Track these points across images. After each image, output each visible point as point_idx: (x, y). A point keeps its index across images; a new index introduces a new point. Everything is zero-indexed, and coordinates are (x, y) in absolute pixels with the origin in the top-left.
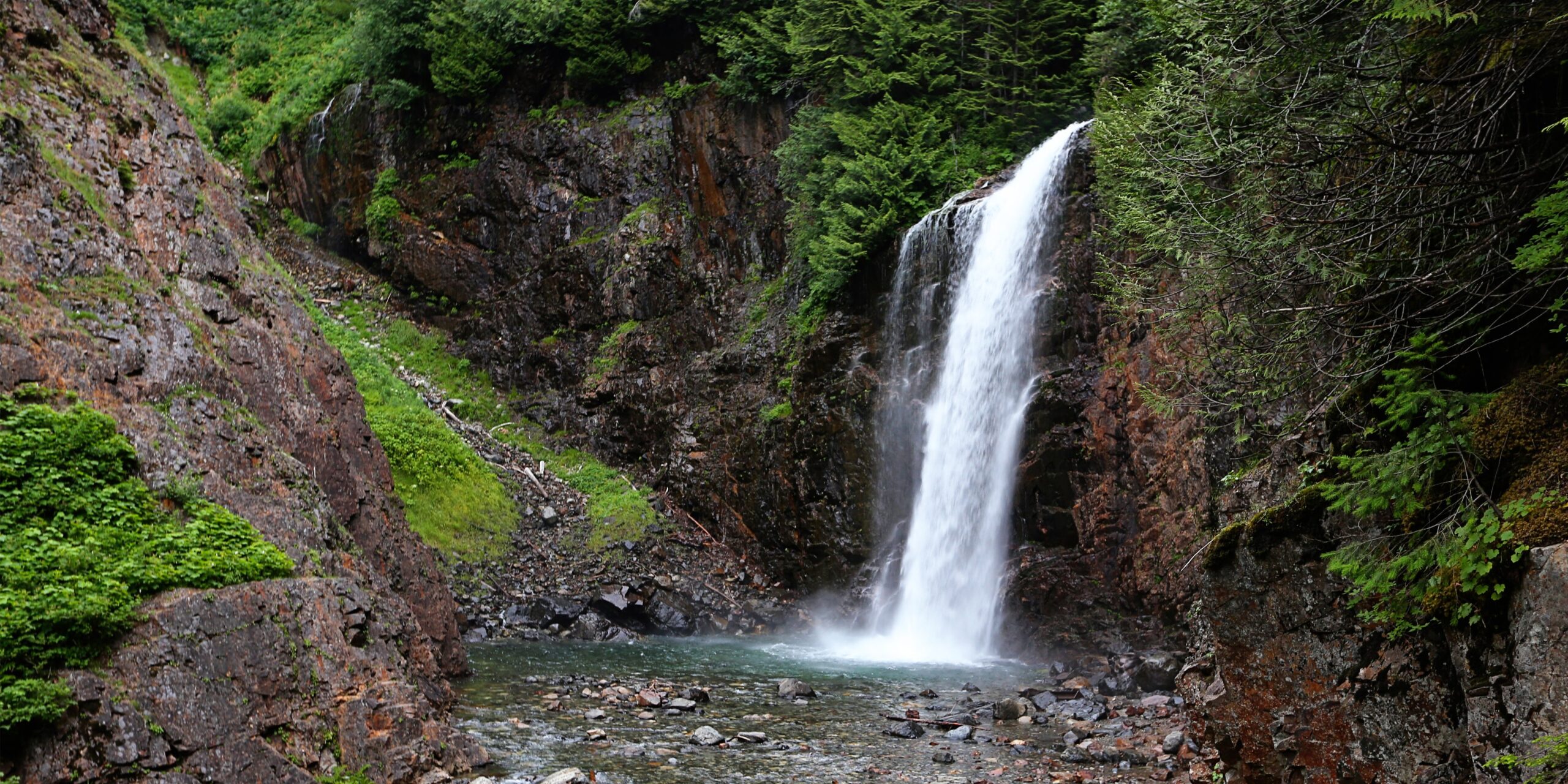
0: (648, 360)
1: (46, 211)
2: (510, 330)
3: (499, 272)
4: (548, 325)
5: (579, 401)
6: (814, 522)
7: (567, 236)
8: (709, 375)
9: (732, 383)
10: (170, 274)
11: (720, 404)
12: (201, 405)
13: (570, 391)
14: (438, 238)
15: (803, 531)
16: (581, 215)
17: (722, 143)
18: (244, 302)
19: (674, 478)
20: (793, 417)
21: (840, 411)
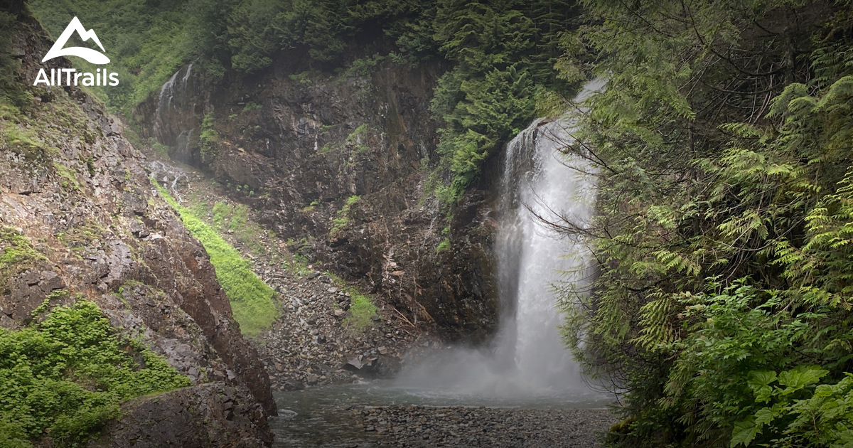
0: (367, 218)
1: (58, 195)
2: (285, 203)
3: (278, 171)
4: (307, 199)
5: (327, 243)
6: (466, 310)
7: (316, 148)
8: (401, 225)
9: (414, 230)
10: (115, 215)
11: (409, 242)
12: (138, 289)
13: (322, 237)
14: (241, 152)
15: (461, 315)
16: (323, 135)
17: (401, 90)
18: (151, 224)
19: (385, 287)
20: (451, 249)
21: (478, 245)
